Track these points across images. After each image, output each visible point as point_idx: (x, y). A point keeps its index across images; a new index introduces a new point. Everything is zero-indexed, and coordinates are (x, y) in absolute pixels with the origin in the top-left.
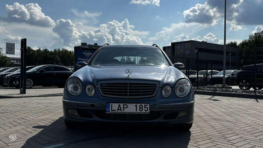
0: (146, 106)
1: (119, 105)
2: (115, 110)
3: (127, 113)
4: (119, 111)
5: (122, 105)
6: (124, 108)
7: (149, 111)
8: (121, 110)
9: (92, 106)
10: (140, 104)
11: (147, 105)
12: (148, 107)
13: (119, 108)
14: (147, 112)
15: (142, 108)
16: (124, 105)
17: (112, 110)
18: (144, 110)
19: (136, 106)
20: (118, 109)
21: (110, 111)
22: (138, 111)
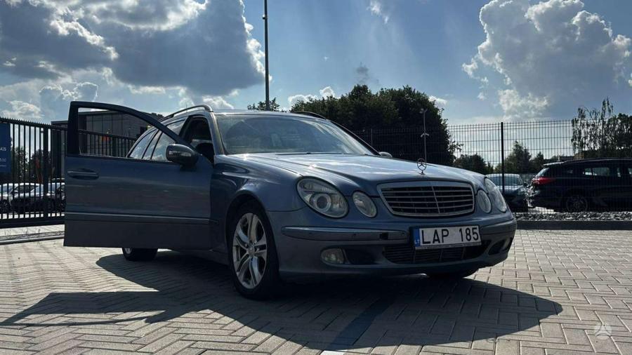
0: (475, 231)
1: (436, 232)
2: (429, 242)
3: (450, 246)
4: (437, 243)
5: (439, 230)
6: (443, 236)
7: (479, 240)
8: (438, 240)
9: (384, 236)
10: (466, 227)
11: (476, 228)
12: (477, 231)
13: (436, 238)
14: (478, 241)
15: (469, 234)
16: (443, 230)
17: (424, 243)
18: (472, 239)
19: (461, 230)
20: (434, 241)
21: (422, 244)
22: (465, 241)
